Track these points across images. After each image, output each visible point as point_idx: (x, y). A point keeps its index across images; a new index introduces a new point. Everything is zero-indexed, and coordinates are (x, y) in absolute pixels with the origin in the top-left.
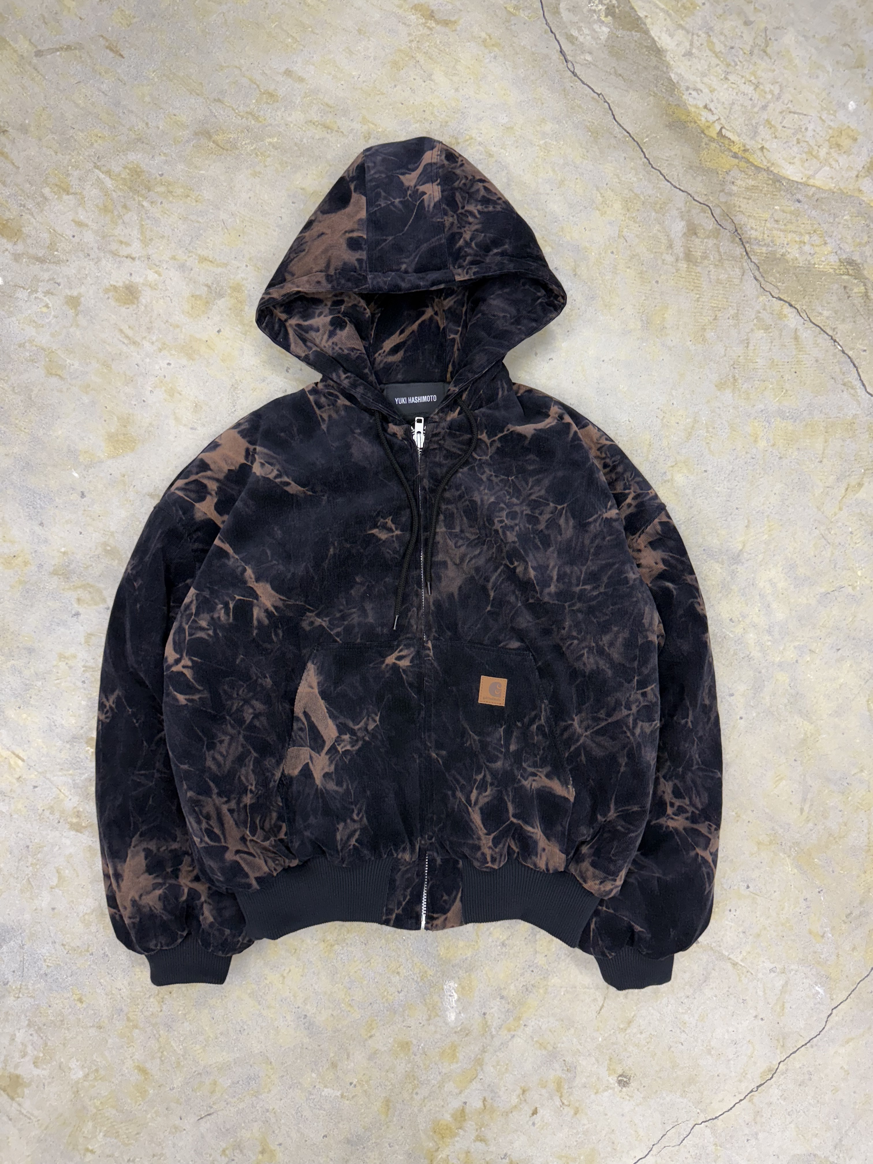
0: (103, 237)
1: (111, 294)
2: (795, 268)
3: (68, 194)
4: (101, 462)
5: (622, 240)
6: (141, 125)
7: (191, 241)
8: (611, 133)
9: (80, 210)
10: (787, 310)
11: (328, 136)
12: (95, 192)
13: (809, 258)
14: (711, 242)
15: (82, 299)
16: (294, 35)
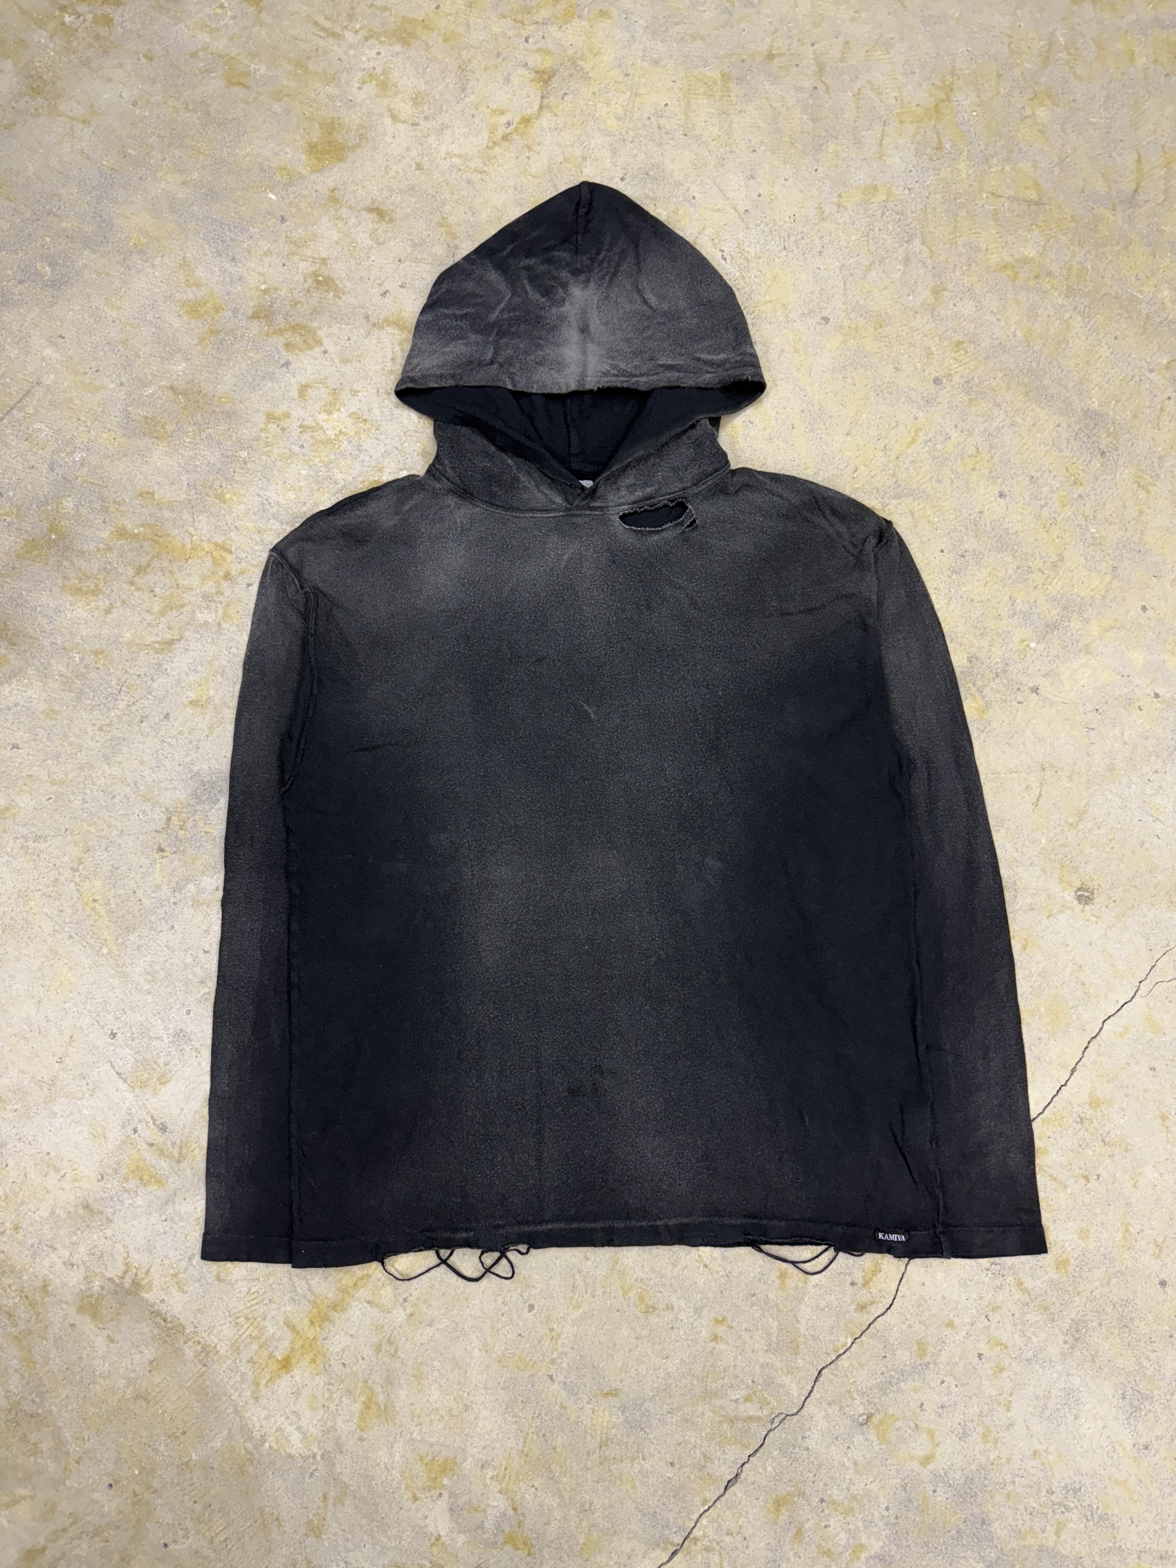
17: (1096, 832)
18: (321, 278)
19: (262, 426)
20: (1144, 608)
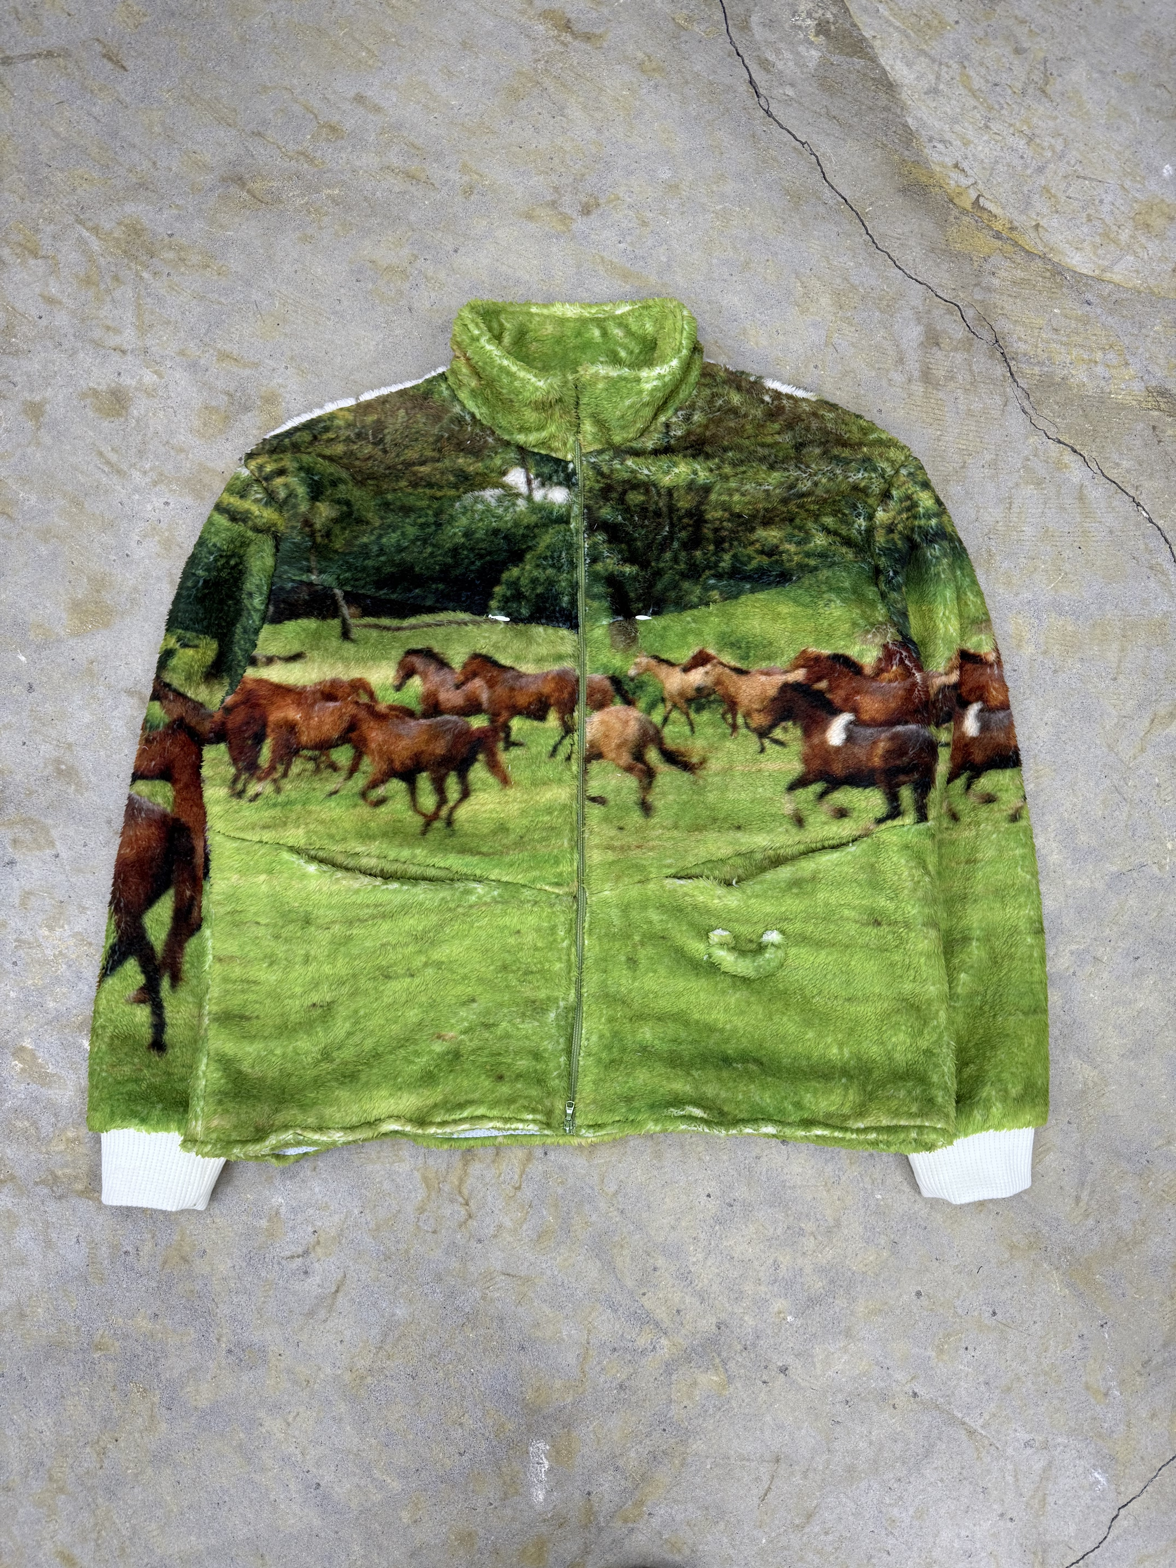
0: (83, 320)
1: (88, 401)
2: (1082, 398)
3: (36, 257)
4: (60, 641)
5: (831, 349)
6: (146, 164)
7: (208, 331)
8: (819, 198)
9: (52, 281)
10: (1069, 457)
11: (413, 189)
12: (74, 256)
13: (1103, 383)
14: (959, 357)
15: (48, 406)
16: (370, 47)
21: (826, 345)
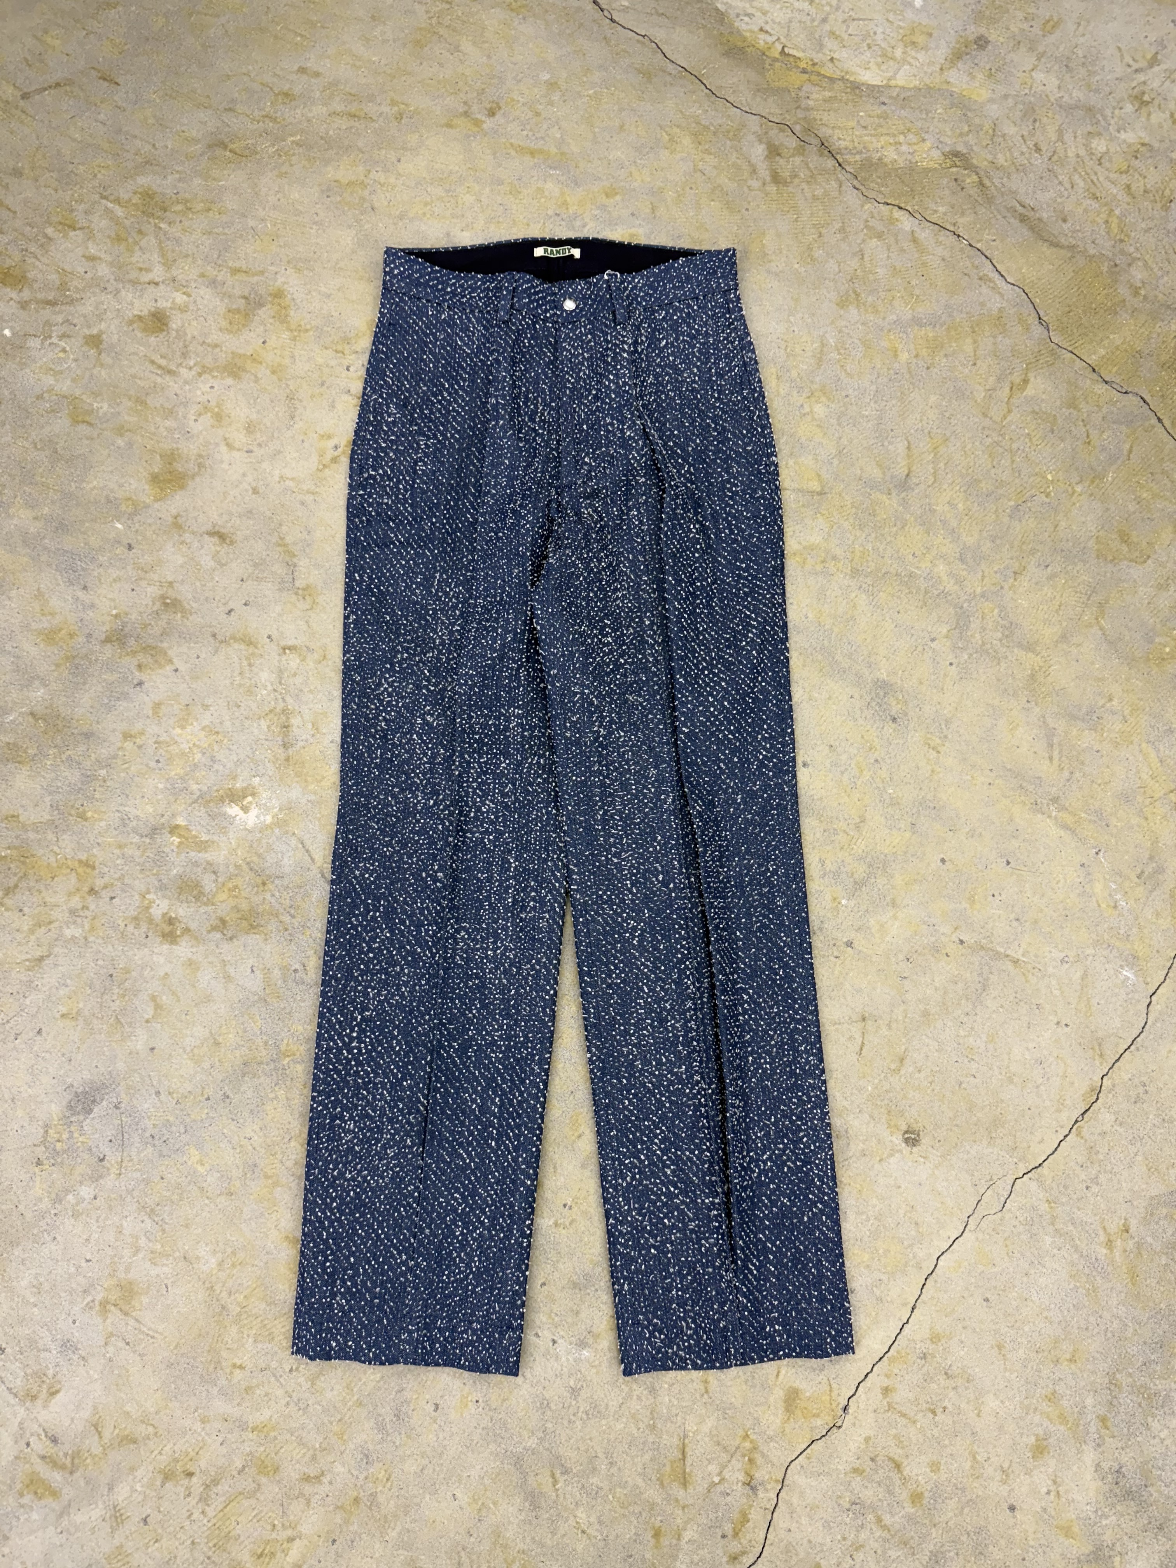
0: (120, 268)
1: (135, 325)
2: (897, 170)
3: (75, 230)
4: (147, 507)
5: (699, 174)
6: (148, 148)
7: (219, 256)
8: (664, 71)
9: (90, 244)
10: (897, 213)
11: (357, 124)
12: (104, 223)
13: (909, 157)
14: (798, 160)
15: (104, 336)
16: (303, 33)
17: (917, 1075)
18: (168, 601)
19: (119, 744)
20: (943, 861)
21: (695, 171)
